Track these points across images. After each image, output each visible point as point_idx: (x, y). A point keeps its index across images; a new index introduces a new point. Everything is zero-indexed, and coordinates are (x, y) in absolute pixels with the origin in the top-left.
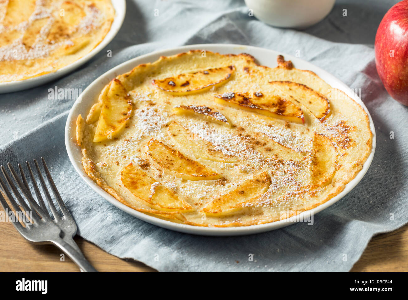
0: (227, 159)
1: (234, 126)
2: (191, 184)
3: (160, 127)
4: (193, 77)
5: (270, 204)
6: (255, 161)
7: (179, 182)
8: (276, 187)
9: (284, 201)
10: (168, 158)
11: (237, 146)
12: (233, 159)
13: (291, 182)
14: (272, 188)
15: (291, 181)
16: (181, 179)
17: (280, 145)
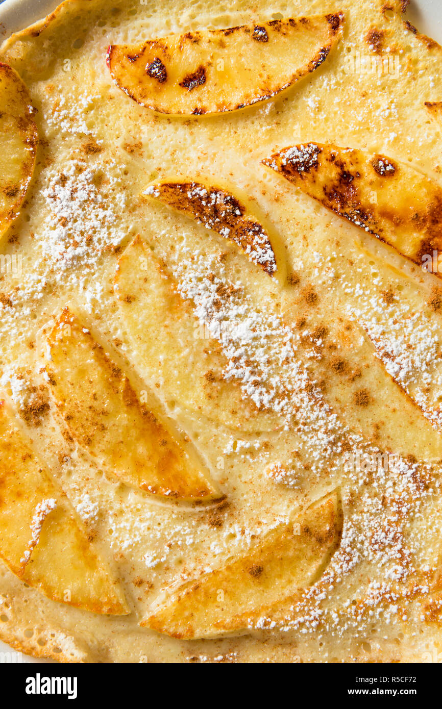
0: (247, 420)
1: (292, 281)
2: (139, 506)
3: (100, 253)
4: (222, 45)
5: (319, 626)
6: (317, 442)
7: (111, 493)
8: (348, 562)
9: (356, 620)
10: (95, 399)
11: (285, 367)
12: (263, 424)
13: (391, 546)
14: (337, 566)
15: (392, 543)
16: (118, 484)
17: (395, 388)
